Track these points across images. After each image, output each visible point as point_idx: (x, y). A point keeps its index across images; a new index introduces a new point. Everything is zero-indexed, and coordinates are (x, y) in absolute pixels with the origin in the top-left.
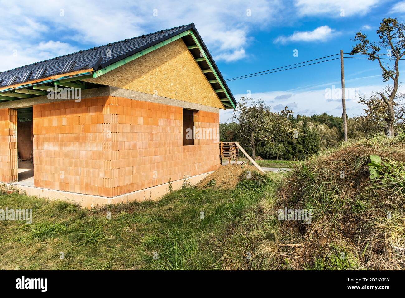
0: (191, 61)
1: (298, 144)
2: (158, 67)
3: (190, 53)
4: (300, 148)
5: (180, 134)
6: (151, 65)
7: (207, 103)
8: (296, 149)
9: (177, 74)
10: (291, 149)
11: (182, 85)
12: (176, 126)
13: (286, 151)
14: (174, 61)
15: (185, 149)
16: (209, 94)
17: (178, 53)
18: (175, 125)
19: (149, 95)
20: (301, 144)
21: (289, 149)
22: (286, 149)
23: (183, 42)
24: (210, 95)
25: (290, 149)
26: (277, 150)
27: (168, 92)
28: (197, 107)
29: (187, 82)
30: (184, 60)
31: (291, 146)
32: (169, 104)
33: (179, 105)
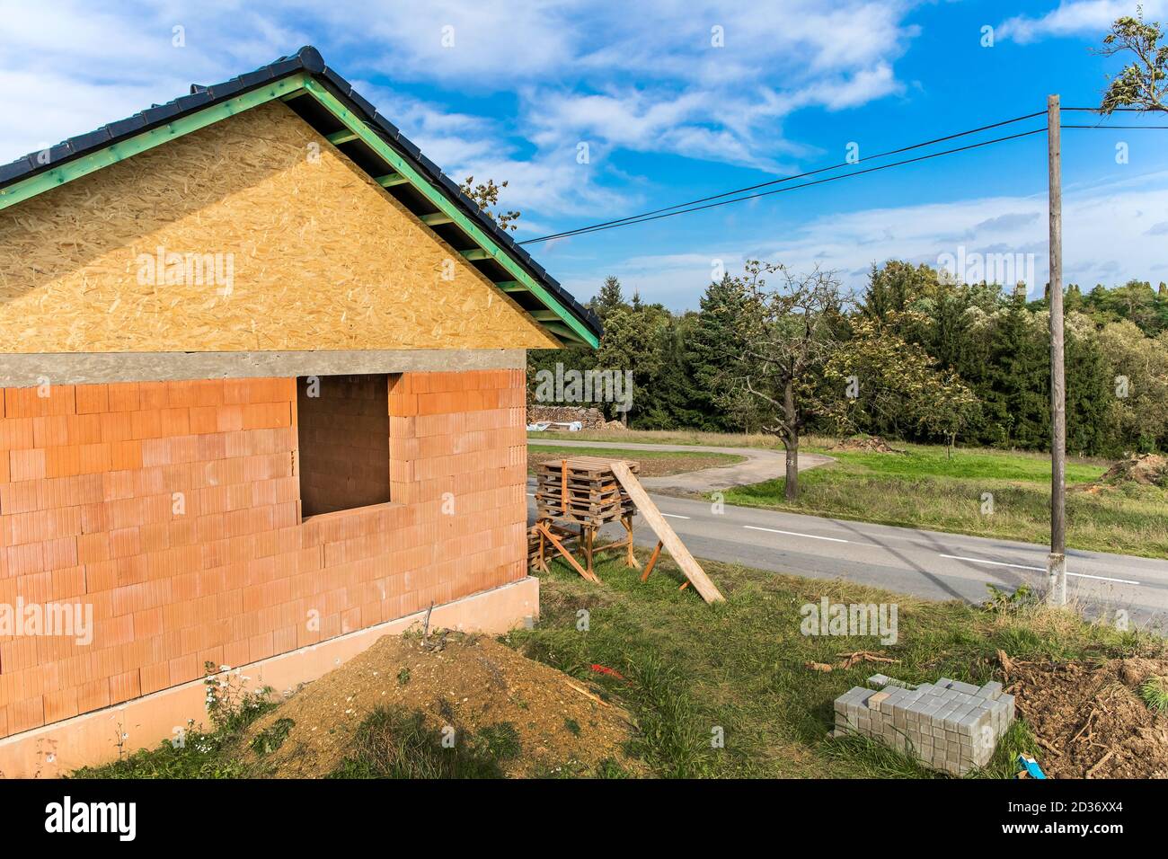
0: (350, 191)
1: (1028, 390)
2: (137, 241)
3: (341, 159)
4: (1034, 404)
5: (280, 481)
6: (92, 237)
7: (448, 339)
8: (1020, 409)
9: (258, 250)
10: (1004, 409)
11: (292, 289)
12: (254, 454)
13: (986, 415)
14: (240, 203)
15: (310, 537)
16: (462, 302)
17: (267, 167)
18: (248, 452)
19: (77, 358)
20: (1040, 393)
21: (996, 406)
22: (984, 406)
23: (300, 121)
24: (469, 305)
25: (1001, 406)
26: (950, 412)
27: (205, 329)
28: (391, 363)
29: (322, 275)
30: (302, 192)
31: (1004, 397)
32: (211, 376)
33: (272, 370)
